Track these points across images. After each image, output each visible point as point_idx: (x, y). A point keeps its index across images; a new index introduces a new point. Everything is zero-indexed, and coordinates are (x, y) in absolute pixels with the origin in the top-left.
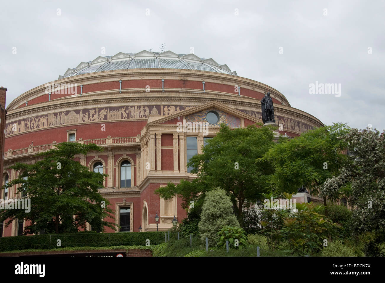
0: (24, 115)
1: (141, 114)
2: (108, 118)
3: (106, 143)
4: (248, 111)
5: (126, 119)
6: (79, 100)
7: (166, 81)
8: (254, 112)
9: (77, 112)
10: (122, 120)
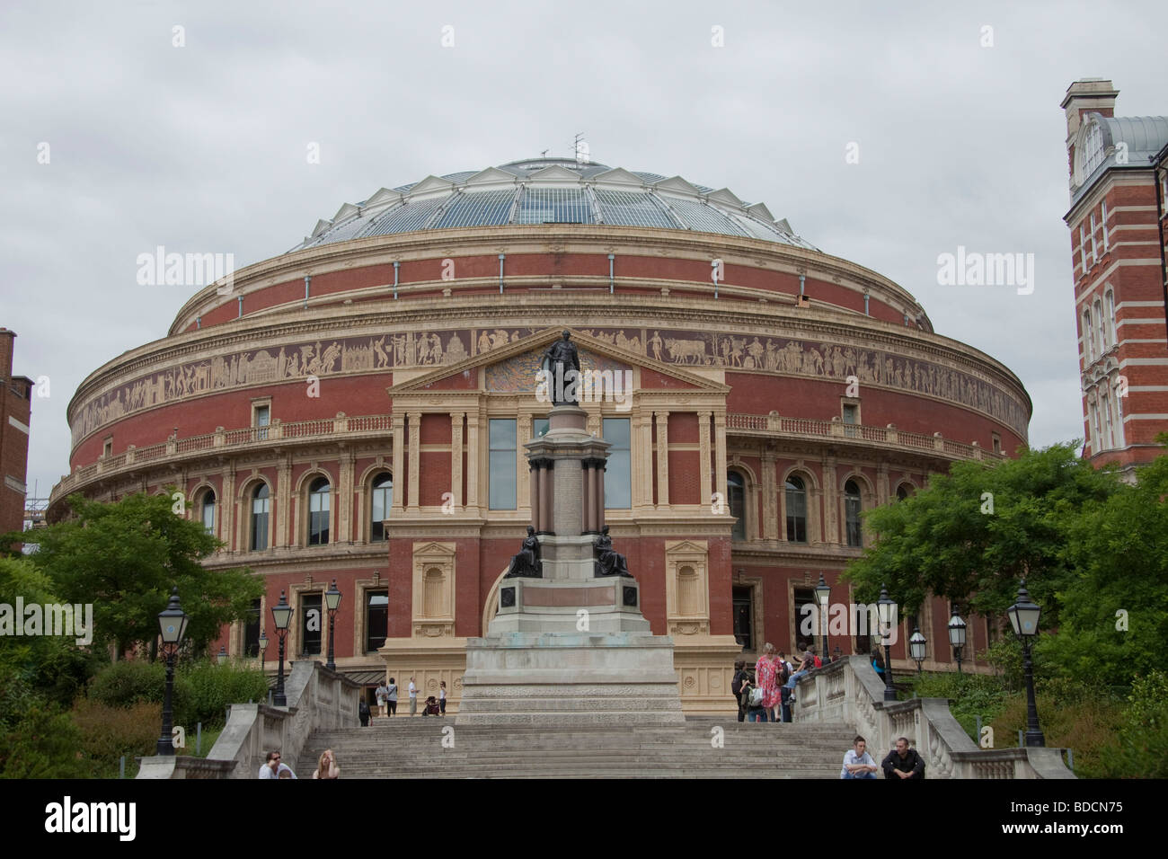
0: (164, 360)
1: (422, 355)
2: (343, 366)
3: (332, 430)
4: (708, 334)
5: (386, 367)
6: (278, 323)
7: (508, 258)
8: (727, 335)
9: (274, 352)
10: (376, 369)
